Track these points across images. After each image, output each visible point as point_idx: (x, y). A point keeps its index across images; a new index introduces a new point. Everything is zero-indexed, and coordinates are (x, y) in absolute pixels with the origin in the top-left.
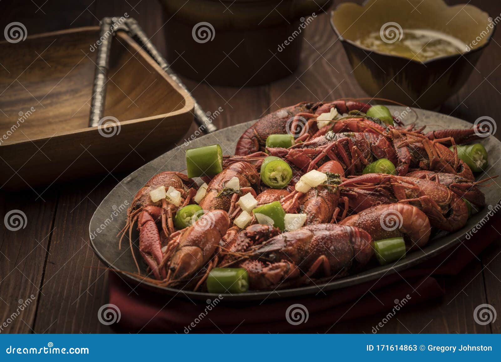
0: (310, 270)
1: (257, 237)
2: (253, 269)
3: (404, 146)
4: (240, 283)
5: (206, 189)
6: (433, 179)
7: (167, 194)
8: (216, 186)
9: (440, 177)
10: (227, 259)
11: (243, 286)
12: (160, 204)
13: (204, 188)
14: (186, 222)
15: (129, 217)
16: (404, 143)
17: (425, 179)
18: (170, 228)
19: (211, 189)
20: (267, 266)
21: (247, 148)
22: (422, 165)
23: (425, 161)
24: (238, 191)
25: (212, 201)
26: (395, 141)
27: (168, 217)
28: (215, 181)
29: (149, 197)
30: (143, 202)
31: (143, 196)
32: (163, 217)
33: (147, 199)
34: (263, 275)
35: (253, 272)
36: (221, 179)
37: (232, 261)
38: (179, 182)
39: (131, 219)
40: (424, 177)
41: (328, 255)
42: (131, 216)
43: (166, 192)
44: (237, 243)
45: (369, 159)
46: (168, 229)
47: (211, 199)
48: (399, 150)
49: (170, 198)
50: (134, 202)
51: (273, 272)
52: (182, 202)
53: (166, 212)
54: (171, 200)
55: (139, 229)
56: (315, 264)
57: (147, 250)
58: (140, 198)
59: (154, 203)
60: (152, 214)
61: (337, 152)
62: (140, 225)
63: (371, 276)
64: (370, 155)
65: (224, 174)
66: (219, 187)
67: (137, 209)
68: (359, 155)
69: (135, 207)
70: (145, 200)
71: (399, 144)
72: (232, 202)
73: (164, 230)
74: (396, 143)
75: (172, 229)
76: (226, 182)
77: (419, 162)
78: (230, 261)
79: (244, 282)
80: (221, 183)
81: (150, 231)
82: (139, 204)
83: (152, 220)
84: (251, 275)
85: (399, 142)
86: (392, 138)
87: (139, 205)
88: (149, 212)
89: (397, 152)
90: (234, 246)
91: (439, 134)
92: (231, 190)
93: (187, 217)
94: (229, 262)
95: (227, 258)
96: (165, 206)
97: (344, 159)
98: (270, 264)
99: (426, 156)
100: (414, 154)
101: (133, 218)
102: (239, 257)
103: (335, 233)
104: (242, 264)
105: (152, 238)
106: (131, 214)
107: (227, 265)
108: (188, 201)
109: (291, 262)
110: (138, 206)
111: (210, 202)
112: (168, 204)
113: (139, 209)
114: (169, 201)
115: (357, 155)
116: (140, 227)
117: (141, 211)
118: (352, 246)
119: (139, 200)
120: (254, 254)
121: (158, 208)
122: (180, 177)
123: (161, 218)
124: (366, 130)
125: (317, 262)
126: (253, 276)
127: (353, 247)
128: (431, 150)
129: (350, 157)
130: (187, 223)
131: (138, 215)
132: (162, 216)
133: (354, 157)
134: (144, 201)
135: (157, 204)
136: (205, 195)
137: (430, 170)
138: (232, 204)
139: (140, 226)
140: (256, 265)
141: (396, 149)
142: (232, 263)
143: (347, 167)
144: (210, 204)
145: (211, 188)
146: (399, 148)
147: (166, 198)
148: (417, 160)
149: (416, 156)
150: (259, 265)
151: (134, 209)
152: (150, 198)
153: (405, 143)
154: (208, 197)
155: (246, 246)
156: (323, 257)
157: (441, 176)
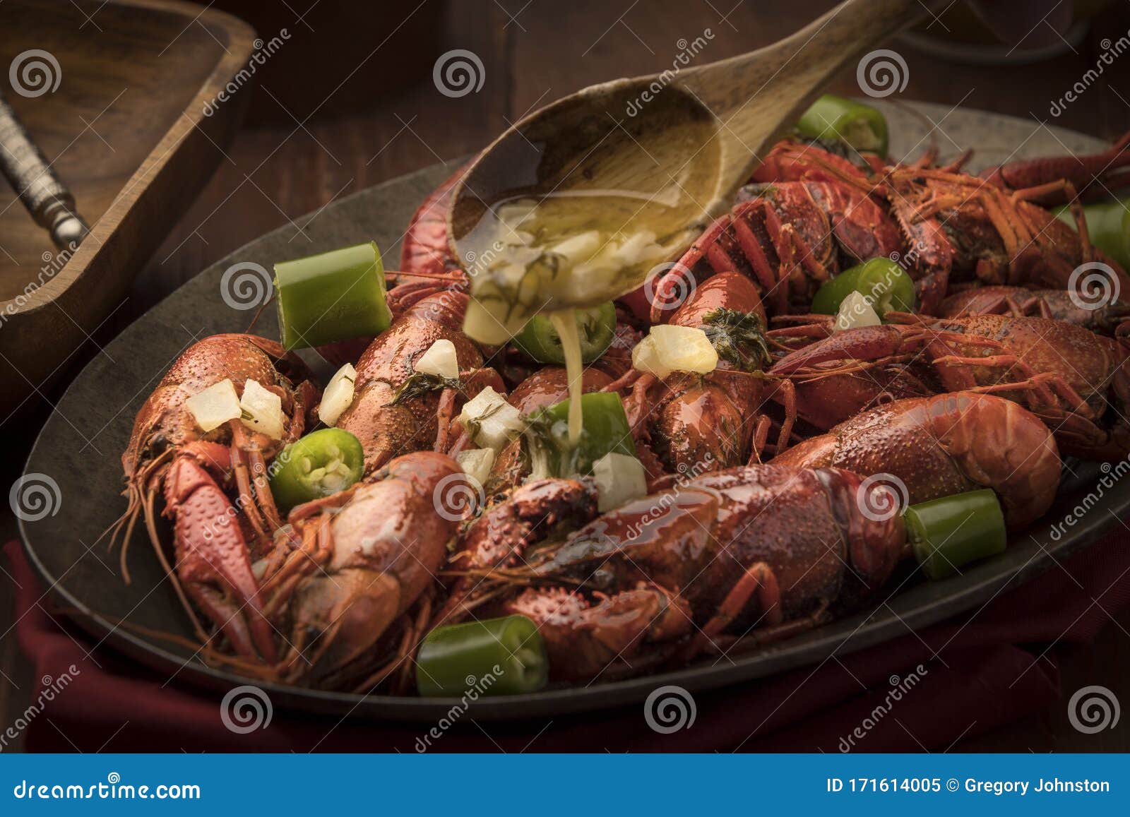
0: (721, 609)
1: (551, 518)
2: (551, 616)
3: (928, 218)
4: (517, 662)
5: (354, 380)
6: (1033, 311)
7: (243, 404)
8: (385, 372)
9: (1051, 307)
10: (464, 590)
11: (528, 669)
12: (225, 434)
13: (346, 377)
14: (314, 483)
15: (135, 480)
16: (929, 206)
17: (1008, 314)
18: (263, 506)
19: (368, 381)
20: (594, 602)
21: (440, 250)
22: (985, 270)
23: (995, 259)
24: (454, 380)
25: (377, 417)
26: (899, 201)
27: (254, 474)
28: (377, 353)
29: (188, 416)
30: (172, 432)
31: (166, 413)
32: (241, 474)
33: (182, 422)
34: (587, 631)
35: (554, 623)
36: (396, 346)
37: (481, 595)
38: (265, 365)
39: (140, 486)
40: (1002, 309)
41: (775, 560)
42: (140, 479)
43: (239, 396)
44: (489, 537)
45: (827, 262)
46: (260, 509)
47: (375, 410)
48: (914, 228)
49: (252, 417)
50: (144, 435)
51: (616, 622)
52: (287, 427)
53: (246, 457)
54: (256, 422)
55: (174, 513)
56: (737, 589)
57: (207, 575)
58: (161, 420)
59: (207, 433)
60: (207, 465)
61: (730, 244)
62: (175, 500)
63: (920, 615)
64: (830, 249)
65: (401, 333)
66: (394, 374)
67: (155, 458)
68: (801, 251)
69: (147, 448)
70: (175, 426)
71: (913, 211)
72: (443, 415)
73: (250, 513)
74: (901, 208)
75: (271, 510)
76: (414, 357)
77: (975, 262)
78: (474, 595)
79: (532, 657)
80: (400, 360)
81: (210, 518)
82: (160, 439)
83: (212, 482)
84: (547, 634)
85: (911, 205)
86: (889, 194)
87: (161, 441)
88: (198, 460)
89: (909, 235)
90: (484, 546)
91: (1018, 173)
92: (435, 379)
93: (312, 469)
94: (470, 599)
95: (465, 586)
96: (240, 440)
97: (754, 264)
98: (603, 596)
99: (997, 242)
100: (957, 239)
101: (148, 480)
102: (502, 584)
103: (788, 491)
104: (516, 603)
105: (219, 536)
106: (140, 472)
107: (466, 606)
108: (302, 422)
109: (671, 589)
110: (159, 447)
111: (374, 421)
112: (249, 432)
113: (162, 456)
114: (250, 423)
115: (794, 252)
116: (175, 507)
117: (169, 459)
118: (842, 529)
119: (157, 427)
120: (546, 572)
121: (220, 447)
122: (264, 351)
123: (234, 476)
124: (807, 174)
125: (741, 582)
126: (556, 637)
127: (846, 532)
128: (1012, 224)
129: (774, 259)
130: (317, 487)
131: (161, 473)
132: (234, 471)
133: (786, 257)
134: (174, 429)
135: (215, 437)
136: (354, 400)
137: (1013, 285)
138: (442, 423)
139: (176, 504)
140: (561, 602)
141: (905, 227)
142: (482, 599)
143: (766, 289)
144: (372, 425)
145: (368, 376)
146: (914, 222)
147: (243, 416)
148: (970, 257)
149: (966, 245)
150: (572, 602)
151: (145, 456)
152: (190, 419)
153: (931, 208)
154: (363, 403)
155: (521, 547)
156: (760, 567)
157: (1053, 303)
